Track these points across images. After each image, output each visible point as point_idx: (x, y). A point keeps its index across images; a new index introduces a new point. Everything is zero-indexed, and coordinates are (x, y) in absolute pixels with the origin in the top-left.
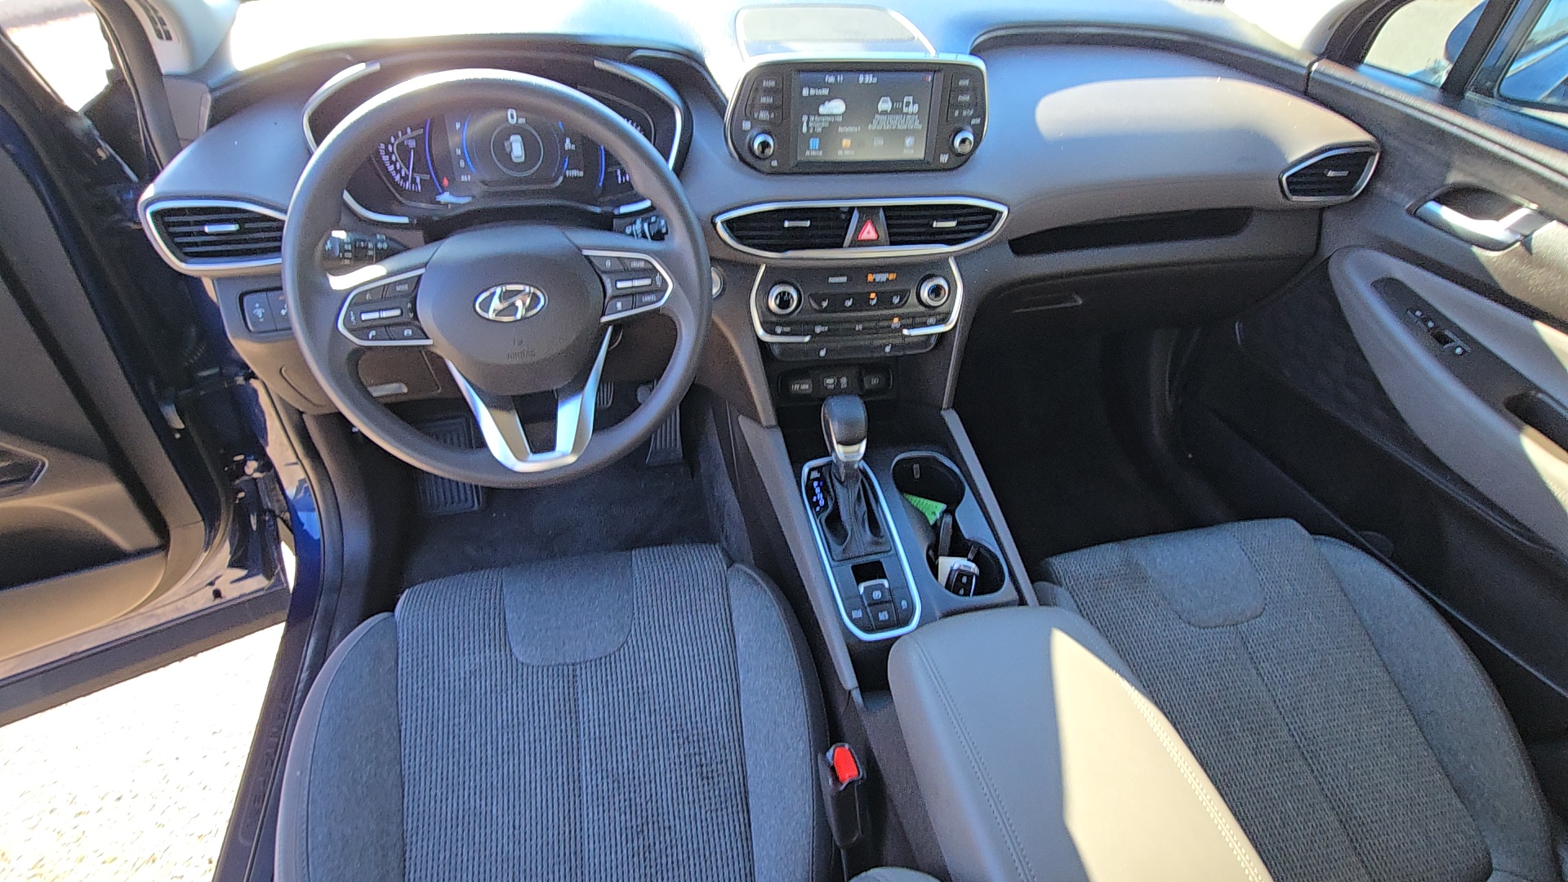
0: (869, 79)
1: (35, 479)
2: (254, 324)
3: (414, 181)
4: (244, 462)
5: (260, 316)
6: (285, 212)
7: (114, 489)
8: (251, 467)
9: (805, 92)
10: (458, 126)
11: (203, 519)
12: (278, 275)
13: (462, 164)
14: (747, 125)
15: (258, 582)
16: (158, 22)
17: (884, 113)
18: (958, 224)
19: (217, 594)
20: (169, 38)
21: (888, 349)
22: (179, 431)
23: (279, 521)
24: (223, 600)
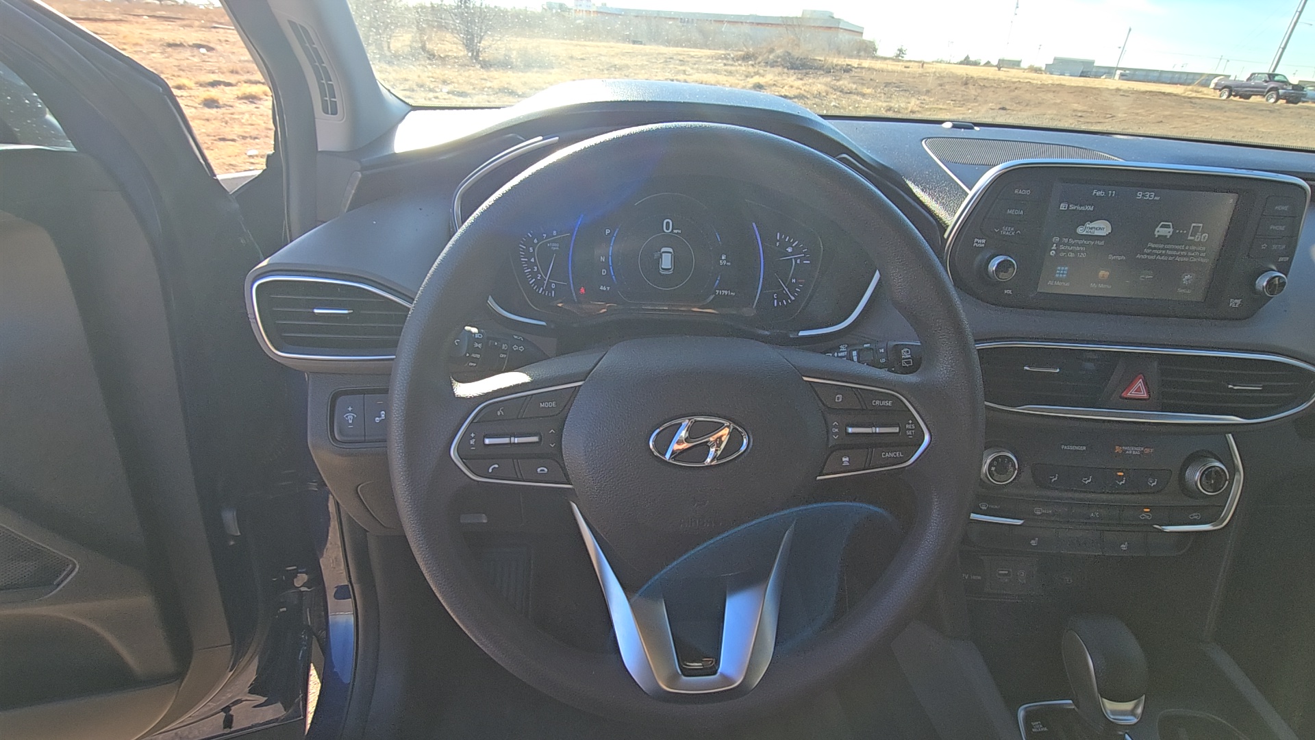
0: (1150, 196)
1: (58, 585)
2: (341, 432)
3: (549, 288)
4: (294, 574)
5: (350, 422)
6: (411, 300)
7: (144, 602)
8: (301, 580)
9: (1063, 207)
10: (608, 231)
11: (233, 643)
12: (386, 374)
13: (604, 272)
14: (980, 242)
15: (276, 711)
16: (327, 91)
17: (1162, 239)
18: (1265, 389)
19: (228, 722)
20: (335, 113)
21: (1124, 547)
22: (235, 537)
23: (315, 639)
24: (232, 729)
